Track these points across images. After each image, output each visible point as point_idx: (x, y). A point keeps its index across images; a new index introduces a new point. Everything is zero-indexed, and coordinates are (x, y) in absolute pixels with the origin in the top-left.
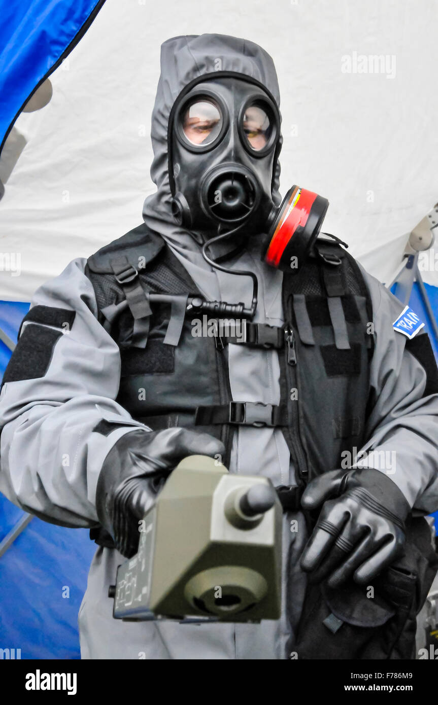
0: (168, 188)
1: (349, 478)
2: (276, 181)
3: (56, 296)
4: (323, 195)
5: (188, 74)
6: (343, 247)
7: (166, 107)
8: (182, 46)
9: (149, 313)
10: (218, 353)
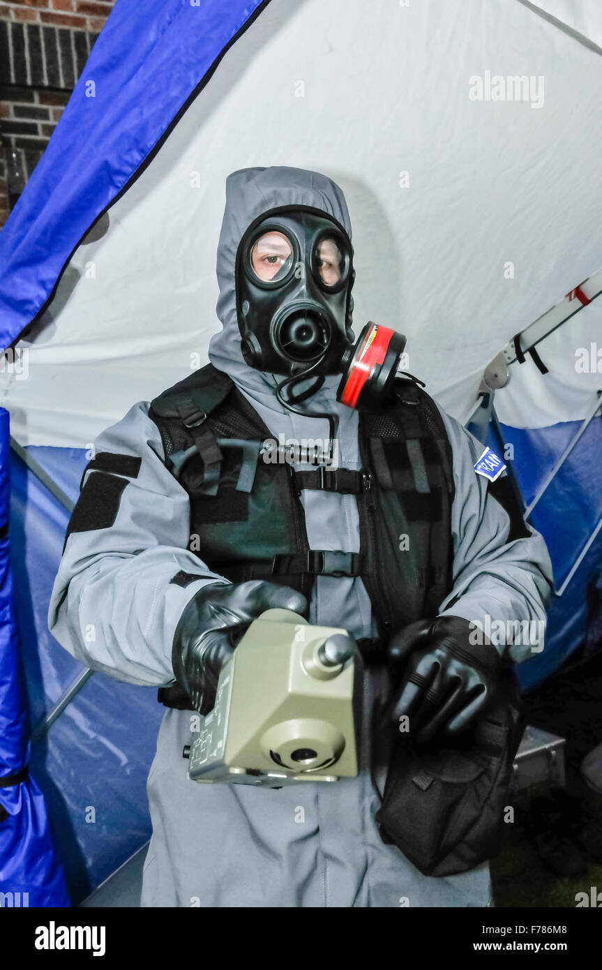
0: (236, 327)
1: (437, 629)
2: (350, 317)
3: (120, 441)
4: (400, 331)
5: (256, 209)
6: (420, 386)
7: (233, 242)
8: (249, 179)
9: (220, 457)
10: (293, 499)
